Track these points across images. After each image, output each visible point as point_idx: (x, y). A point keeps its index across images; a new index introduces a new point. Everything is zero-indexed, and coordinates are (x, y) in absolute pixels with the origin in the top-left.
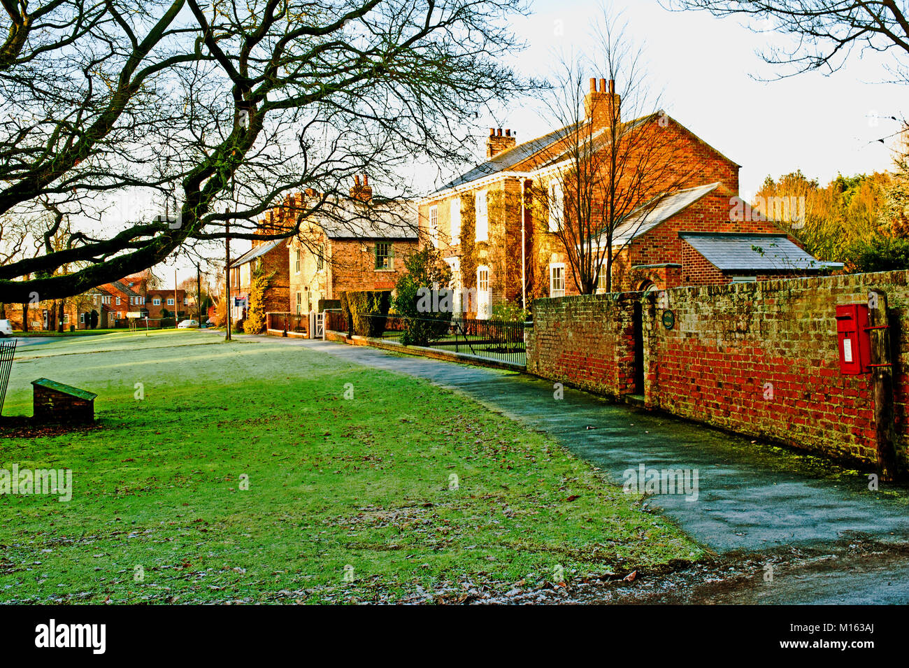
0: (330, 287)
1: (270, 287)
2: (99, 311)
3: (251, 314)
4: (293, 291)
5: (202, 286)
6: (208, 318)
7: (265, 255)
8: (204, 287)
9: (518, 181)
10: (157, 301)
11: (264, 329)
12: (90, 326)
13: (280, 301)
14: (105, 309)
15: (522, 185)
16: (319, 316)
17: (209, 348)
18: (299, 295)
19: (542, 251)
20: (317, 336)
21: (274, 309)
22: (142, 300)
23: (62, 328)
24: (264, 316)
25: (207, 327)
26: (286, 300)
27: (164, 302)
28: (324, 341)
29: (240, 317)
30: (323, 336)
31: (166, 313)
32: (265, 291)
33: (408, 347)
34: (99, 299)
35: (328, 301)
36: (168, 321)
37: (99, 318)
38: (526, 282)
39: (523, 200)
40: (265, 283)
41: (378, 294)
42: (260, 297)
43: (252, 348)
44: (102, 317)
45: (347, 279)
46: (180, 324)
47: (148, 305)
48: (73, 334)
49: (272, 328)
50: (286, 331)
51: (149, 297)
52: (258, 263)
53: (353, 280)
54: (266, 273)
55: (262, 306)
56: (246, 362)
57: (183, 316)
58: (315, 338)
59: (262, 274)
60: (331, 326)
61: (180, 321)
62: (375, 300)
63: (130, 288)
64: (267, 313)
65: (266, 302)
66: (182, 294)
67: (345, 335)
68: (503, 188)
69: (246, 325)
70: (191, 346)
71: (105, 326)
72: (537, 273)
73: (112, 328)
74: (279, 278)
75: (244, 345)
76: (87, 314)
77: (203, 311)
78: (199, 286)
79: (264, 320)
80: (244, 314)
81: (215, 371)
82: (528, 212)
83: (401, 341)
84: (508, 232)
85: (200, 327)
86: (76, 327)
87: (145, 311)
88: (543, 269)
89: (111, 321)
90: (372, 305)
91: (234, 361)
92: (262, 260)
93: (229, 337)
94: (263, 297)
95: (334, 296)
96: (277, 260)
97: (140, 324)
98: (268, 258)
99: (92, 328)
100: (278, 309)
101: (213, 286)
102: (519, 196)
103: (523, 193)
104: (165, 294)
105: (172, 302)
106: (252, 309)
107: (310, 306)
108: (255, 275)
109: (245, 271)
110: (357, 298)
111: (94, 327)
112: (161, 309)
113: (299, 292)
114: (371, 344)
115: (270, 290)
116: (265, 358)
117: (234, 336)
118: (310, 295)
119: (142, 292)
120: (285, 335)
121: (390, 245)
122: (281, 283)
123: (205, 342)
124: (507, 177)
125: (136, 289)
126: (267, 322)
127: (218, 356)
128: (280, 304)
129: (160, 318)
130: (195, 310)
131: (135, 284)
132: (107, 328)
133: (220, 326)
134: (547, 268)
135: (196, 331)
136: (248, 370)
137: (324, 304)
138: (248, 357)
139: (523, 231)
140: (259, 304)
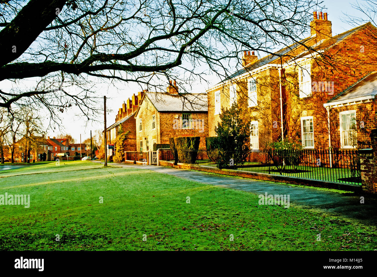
0: (159, 137)
1: (126, 139)
2: (47, 153)
3: (117, 152)
4: (138, 141)
5: (93, 142)
6: (95, 156)
7: (123, 123)
8: (94, 142)
9: (277, 69)
10: (73, 149)
11: (123, 160)
12: (42, 160)
13: (131, 146)
14: (50, 152)
15: (280, 72)
16: (154, 153)
17: (95, 171)
18: (141, 143)
19: (294, 110)
20: (153, 163)
21: (128, 150)
22: (67, 148)
23: (29, 161)
24: (123, 153)
25: (95, 160)
26: (134, 146)
27: (76, 149)
28: (158, 166)
29: (111, 154)
30: (158, 163)
31: (77, 154)
32: (123, 141)
33: (223, 170)
34: (47, 148)
35: (159, 145)
36: (77, 158)
37: (47, 156)
38: (284, 129)
39: (280, 80)
40: (124, 137)
41: (193, 139)
42: (121, 144)
43: (120, 171)
44: (48, 156)
45: (168, 133)
46: (83, 159)
47: (69, 150)
48: (34, 164)
49: (128, 159)
50: (135, 161)
51: (70, 147)
52: (120, 127)
53: (171, 133)
54: (124, 132)
55: (122, 149)
56: (118, 181)
57: (84, 155)
58: (152, 164)
59: (122, 132)
60: (162, 158)
61: (83, 157)
62: (192, 142)
63: (61, 143)
64: (125, 152)
65: (124, 146)
66: (84, 146)
67: (172, 162)
68: (268, 73)
69: (114, 158)
70: (86, 170)
71: (49, 160)
72: (291, 123)
73: (53, 161)
74: (130, 135)
75: (115, 169)
76: (41, 155)
77: (93, 153)
78: (91, 141)
79: (124, 155)
80: (113, 153)
81: (98, 188)
82: (283, 87)
83: (217, 166)
84: (272, 100)
85: (92, 160)
86: (36, 160)
87: (68, 153)
88: (295, 121)
89: (52, 157)
90: (189, 145)
91: (110, 180)
92: (122, 125)
93: (106, 165)
94: (123, 144)
95: (161, 142)
96: (130, 125)
97: (64, 159)
98: (125, 125)
99: (44, 161)
100: (130, 150)
101: (97, 141)
102: (278, 78)
103: (280, 76)
104: (76, 146)
105: (79, 149)
106: (117, 150)
107: (148, 148)
108: (118, 133)
109: (113, 132)
110: (181, 141)
111: (44, 160)
112: (75, 152)
113: (141, 141)
114: (192, 168)
115: (126, 140)
116: (130, 178)
117: (109, 164)
118: (147, 142)
119: (67, 145)
120: (135, 163)
121: (190, 115)
122: (132, 137)
123: (93, 168)
124: (271, 67)
125: (64, 144)
126: (125, 157)
127: (101, 176)
128: (131, 147)
129: (74, 156)
130: (90, 152)
131: (64, 141)
132: (50, 161)
133: (101, 159)
134: (298, 120)
135: (90, 162)
136: (121, 187)
137: (156, 146)
138: (120, 178)
139: (281, 99)
140: (120, 148)
